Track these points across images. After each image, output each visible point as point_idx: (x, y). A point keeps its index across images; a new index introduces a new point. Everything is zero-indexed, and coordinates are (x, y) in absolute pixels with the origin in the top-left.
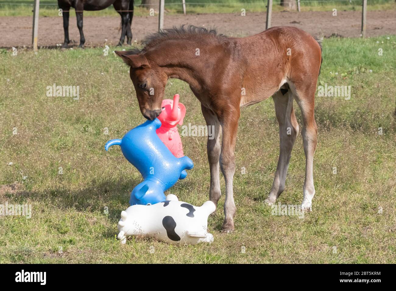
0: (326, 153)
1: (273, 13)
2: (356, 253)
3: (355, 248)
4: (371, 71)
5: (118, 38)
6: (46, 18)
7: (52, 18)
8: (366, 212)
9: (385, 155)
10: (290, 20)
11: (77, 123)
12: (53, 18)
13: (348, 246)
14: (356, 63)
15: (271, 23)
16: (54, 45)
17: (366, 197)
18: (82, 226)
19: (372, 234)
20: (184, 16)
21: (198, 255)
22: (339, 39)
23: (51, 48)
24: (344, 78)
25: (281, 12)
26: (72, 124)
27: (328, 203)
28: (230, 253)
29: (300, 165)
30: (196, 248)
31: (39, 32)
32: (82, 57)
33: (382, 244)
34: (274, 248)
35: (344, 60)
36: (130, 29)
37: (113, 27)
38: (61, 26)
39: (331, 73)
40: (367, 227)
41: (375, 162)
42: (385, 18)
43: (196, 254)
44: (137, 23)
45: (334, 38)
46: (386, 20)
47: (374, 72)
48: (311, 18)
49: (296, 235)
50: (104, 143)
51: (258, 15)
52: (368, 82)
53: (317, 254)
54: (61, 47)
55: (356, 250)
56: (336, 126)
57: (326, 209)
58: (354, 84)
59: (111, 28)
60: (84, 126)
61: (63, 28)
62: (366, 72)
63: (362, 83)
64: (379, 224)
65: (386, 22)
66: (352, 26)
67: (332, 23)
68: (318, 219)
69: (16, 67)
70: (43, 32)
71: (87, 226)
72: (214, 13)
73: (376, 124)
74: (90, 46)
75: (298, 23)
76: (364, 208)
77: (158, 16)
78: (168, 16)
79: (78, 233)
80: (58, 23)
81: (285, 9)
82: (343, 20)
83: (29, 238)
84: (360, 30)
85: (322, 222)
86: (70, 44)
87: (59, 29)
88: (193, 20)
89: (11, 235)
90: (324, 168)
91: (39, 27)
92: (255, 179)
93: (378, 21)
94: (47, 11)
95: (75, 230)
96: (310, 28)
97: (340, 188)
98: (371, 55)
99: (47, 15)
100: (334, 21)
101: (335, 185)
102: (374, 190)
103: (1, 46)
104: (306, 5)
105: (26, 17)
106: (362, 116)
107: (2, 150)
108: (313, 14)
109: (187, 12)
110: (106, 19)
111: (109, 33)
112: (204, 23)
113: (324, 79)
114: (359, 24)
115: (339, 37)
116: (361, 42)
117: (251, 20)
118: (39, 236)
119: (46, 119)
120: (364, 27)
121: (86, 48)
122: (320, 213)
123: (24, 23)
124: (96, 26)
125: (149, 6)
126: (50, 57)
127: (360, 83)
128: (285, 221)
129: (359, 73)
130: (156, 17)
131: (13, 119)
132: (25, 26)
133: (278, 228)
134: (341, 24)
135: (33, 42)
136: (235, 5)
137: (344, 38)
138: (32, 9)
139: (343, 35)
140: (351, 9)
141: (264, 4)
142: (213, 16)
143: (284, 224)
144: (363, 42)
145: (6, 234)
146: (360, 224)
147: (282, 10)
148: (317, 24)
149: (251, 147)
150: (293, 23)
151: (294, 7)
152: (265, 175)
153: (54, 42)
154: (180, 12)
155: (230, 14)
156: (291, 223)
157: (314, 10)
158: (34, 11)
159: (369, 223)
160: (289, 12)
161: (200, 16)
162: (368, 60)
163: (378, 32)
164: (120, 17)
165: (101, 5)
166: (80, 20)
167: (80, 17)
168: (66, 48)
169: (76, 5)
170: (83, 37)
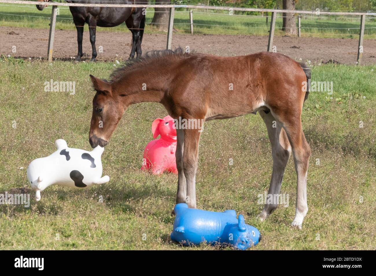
0: (318, 173)
1: (275, 37)
4: (365, 97)
5: (128, 54)
6: (61, 31)
7: (67, 31)
8: (352, 232)
9: (373, 178)
10: (290, 45)
12: (69, 32)
14: (350, 89)
16: (68, 57)
17: (354, 218)
18: (85, 230)
20: (192, 35)
22: (336, 66)
23: (65, 60)
24: (338, 103)
25: (282, 36)
26: (81, 134)
27: (317, 221)
29: (292, 183)
31: (54, 45)
32: (93, 70)
35: (339, 86)
36: (140, 47)
37: (125, 43)
38: (75, 40)
39: (327, 97)
40: (353, 246)
41: (363, 184)
45: (331, 64)
47: (367, 98)
48: (310, 44)
50: (109, 153)
51: (260, 39)
52: (361, 107)
54: (74, 60)
56: (329, 148)
57: (315, 226)
59: (122, 44)
61: (77, 42)
62: (359, 98)
63: (355, 109)
64: (365, 244)
66: (349, 53)
67: (330, 49)
68: (307, 236)
69: (31, 77)
70: (58, 45)
71: (90, 231)
72: (220, 35)
73: (367, 148)
74: (101, 59)
75: (298, 48)
76: (351, 228)
77: (167, 34)
78: (176, 35)
79: (81, 237)
80: (73, 36)
81: (286, 34)
82: (341, 47)
83: (35, 240)
84: (357, 58)
85: (311, 239)
86: (84, 57)
87: (73, 43)
88: (200, 40)
89: (18, 236)
90: (316, 188)
91: (55, 39)
92: (249, 195)
93: (374, 50)
94: (63, 25)
95: (78, 234)
96: (308, 54)
97: (329, 208)
98: (365, 82)
99: (63, 29)
100: (332, 48)
101: (325, 204)
102: (361, 211)
103: (19, 56)
104: (307, 31)
105: (44, 30)
106: (353, 140)
107: (14, 154)
108: (312, 40)
109: (194, 33)
110: (118, 35)
111: (120, 48)
112: (209, 43)
113: (320, 103)
114: (356, 51)
115: (336, 63)
116: (356, 69)
117: (254, 43)
118: (44, 238)
119: (57, 127)
120: (360, 55)
121: (98, 61)
122: (309, 230)
123: (41, 35)
124: (108, 41)
125: (159, 24)
126: (64, 69)
127: (353, 108)
128: (276, 236)
129: (353, 98)
130: (164, 35)
131: (26, 126)
132: (42, 38)
133: (269, 242)
134: (338, 51)
135: (48, 53)
136: (239, 28)
137: (341, 65)
138: (49, 22)
139: (339, 61)
140: (349, 37)
141: (267, 28)
142: (218, 38)
143: (274, 239)
144: (359, 69)
145: (14, 234)
146: (347, 243)
147: (284, 35)
148: (316, 50)
149: (247, 164)
150: (293, 47)
151: (295, 33)
152: (259, 192)
153: (68, 54)
154: (188, 31)
155: (234, 36)
156: (281, 238)
157: (314, 37)
158: (51, 25)
159: (355, 243)
160: (290, 37)
161: (206, 36)
162: (362, 87)
163: (373, 60)
164: (132, 34)
165: (113, 22)
166: (93, 35)
167: (93, 32)
168: (79, 60)
169: (90, 21)
170: (96, 51)
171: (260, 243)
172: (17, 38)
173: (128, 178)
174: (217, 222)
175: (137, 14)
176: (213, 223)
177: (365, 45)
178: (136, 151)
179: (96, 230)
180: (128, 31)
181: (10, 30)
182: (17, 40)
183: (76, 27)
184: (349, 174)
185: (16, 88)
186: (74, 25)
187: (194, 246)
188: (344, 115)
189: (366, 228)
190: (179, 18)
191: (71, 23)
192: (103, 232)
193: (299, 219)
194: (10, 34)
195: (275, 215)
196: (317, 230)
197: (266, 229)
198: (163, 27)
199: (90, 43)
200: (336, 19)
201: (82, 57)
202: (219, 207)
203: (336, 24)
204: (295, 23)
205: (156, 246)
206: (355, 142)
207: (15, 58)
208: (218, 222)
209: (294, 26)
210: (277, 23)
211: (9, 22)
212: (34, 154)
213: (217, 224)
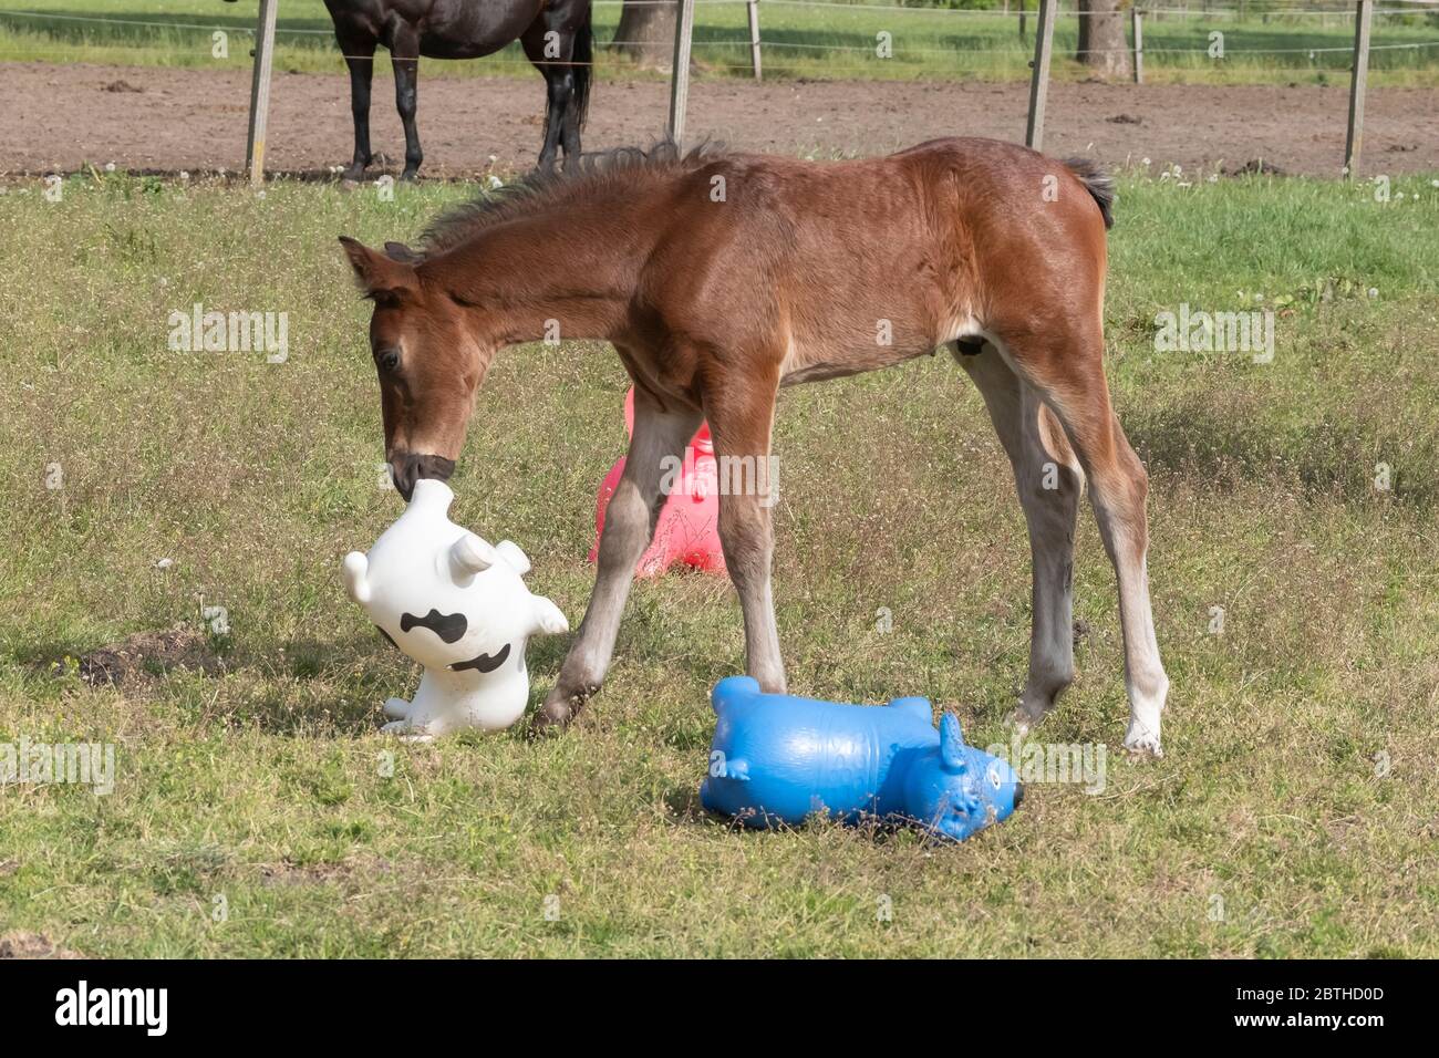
0: (1216, 562)
1: (1052, 85)
2: (1308, 905)
3: (1306, 887)
4: (1374, 291)
5: (533, 153)
6: (293, 76)
7: (314, 77)
8: (1344, 766)
9: (1415, 578)
10: (1108, 113)
12: (320, 79)
13: (1281, 880)
14: (1324, 262)
16: (320, 168)
17: (1346, 716)
18: (396, 780)
19: (1364, 842)
20: (756, 84)
21: (779, 892)
22: (1270, 182)
23: (307, 177)
24: (1283, 314)
25: (1079, 82)
27: (1219, 732)
28: (887, 889)
30: (772, 869)
31: (269, 125)
32: (411, 214)
33: (1396, 879)
34: (1034, 875)
35: (1284, 252)
37: (517, 116)
38: (344, 107)
39: (1240, 293)
40: (1348, 817)
41: (1379, 599)
42: (1425, 115)
43: (772, 888)
44: (599, 104)
45: (1252, 175)
46: (1430, 123)
47: (1383, 296)
48: (1176, 106)
49: (1108, 837)
50: (474, 504)
51: (1001, 92)
52: (1364, 327)
53: (1176, 901)
54: (342, 176)
55: (1310, 895)
56: (1253, 474)
57: (1211, 750)
58: (1315, 334)
59: (510, 119)
61: (350, 114)
62: (1356, 293)
63: (1344, 333)
64: (1388, 809)
65: (1428, 129)
66: (1315, 138)
67: (1247, 125)
68: (1184, 784)
69: (192, 238)
70: (282, 125)
71: (412, 782)
72: (855, 80)
73: (1387, 471)
74: (437, 175)
75: (1136, 122)
76: (1340, 755)
77: (669, 82)
78: (701, 84)
79: (382, 804)
80: (334, 94)
81: (1092, 73)
82: (1286, 115)
83: (217, 815)
84: (1343, 154)
85: (1197, 796)
87: (337, 117)
88: (787, 100)
89: (157, 803)
91: (273, 105)
92: (976, 643)
93: (1403, 124)
94: (300, 54)
95: (372, 792)
96: (1172, 141)
97: (1259, 685)
98: (1375, 239)
99: (299, 69)
100: (1254, 119)
101: (1244, 672)
102: (1371, 693)
103: (144, 167)
104: (1163, 61)
105: (231, 72)
106: (1339, 443)
107: (136, 515)
108: (1184, 93)
109: (766, 74)
110: (495, 88)
111: (504, 134)
112: (819, 111)
114: (1339, 131)
115: (1269, 173)
116: (1342, 191)
117: (979, 108)
118: (249, 809)
119: (286, 417)
120: (1354, 144)
121: (426, 182)
122: (1189, 764)
123: (221, 91)
124: (460, 110)
125: (640, 48)
126: (306, 209)
127: (1336, 332)
128: (1073, 789)
129: (1334, 296)
130: (660, 85)
131: (177, 413)
132: (225, 101)
133: (1048, 811)
134: (1277, 132)
135: (250, 155)
136: (924, 56)
137: (1288, 179)
138: (251, 46)
139: (1282, 167)
140: (1314, 81)
141: (1022, 54)
142: (851, 90)
143: (1069, 798)
144: (1351, 193)
145: (142, 798)
146: (1325, 805)
147: (1083, 78)
148: (1199, 128)
149: (966, 535)
150: (1116, 120)
151: (1123, 69)
152: (1010, 632)
153: (320, 157)
154: (743, 71)
155: (907, 83)
157: (1189, 82)
158: (256, 54)
159: (1356, 804)
160: (1105, 84)
161: (809, 86)
162: (1365, 255)
163: (1400, 160)
164: (544, 82)
165: (479, 39)
166: (407, 89)
167: (408, 79)
168: (359, 179)
169: (394, 39)
170: (417, 145)
171: (1019, 814)
172: (135, 105)
174: (864, 741)
175: (561, 12)
176: (849, 743)
177: (1371, 108)
178: (568, 494)
179: (435, 777)
180: (531, 72)
181: (110, 75)
182: (138, 112)
183: (348, 61)
184: (1327, 563)
185: (138, 278)
186: (339, 55)
187: (784, 829)
188: (1303, 355)
189: (1390, 754)
190: (711, 24)
191: (329, 48)
192: (460, 784)
194: (111, 89)
195: (1069, 711)
196: (1219, 761)
198: (656, 58)
199: (397, 117)
200: (1265, 19)
201: (370, 169)
202: (869, 688)
203: (1266, 35)
204: (1121, 34)
205: (651, 830)
206: (1347, 451)
207: (132, 173)
208: (868, 742)
209: (1117, 45)
210: (1060, 37)
211: (106, 50)
212: (208, 512)
213: (864, 749)
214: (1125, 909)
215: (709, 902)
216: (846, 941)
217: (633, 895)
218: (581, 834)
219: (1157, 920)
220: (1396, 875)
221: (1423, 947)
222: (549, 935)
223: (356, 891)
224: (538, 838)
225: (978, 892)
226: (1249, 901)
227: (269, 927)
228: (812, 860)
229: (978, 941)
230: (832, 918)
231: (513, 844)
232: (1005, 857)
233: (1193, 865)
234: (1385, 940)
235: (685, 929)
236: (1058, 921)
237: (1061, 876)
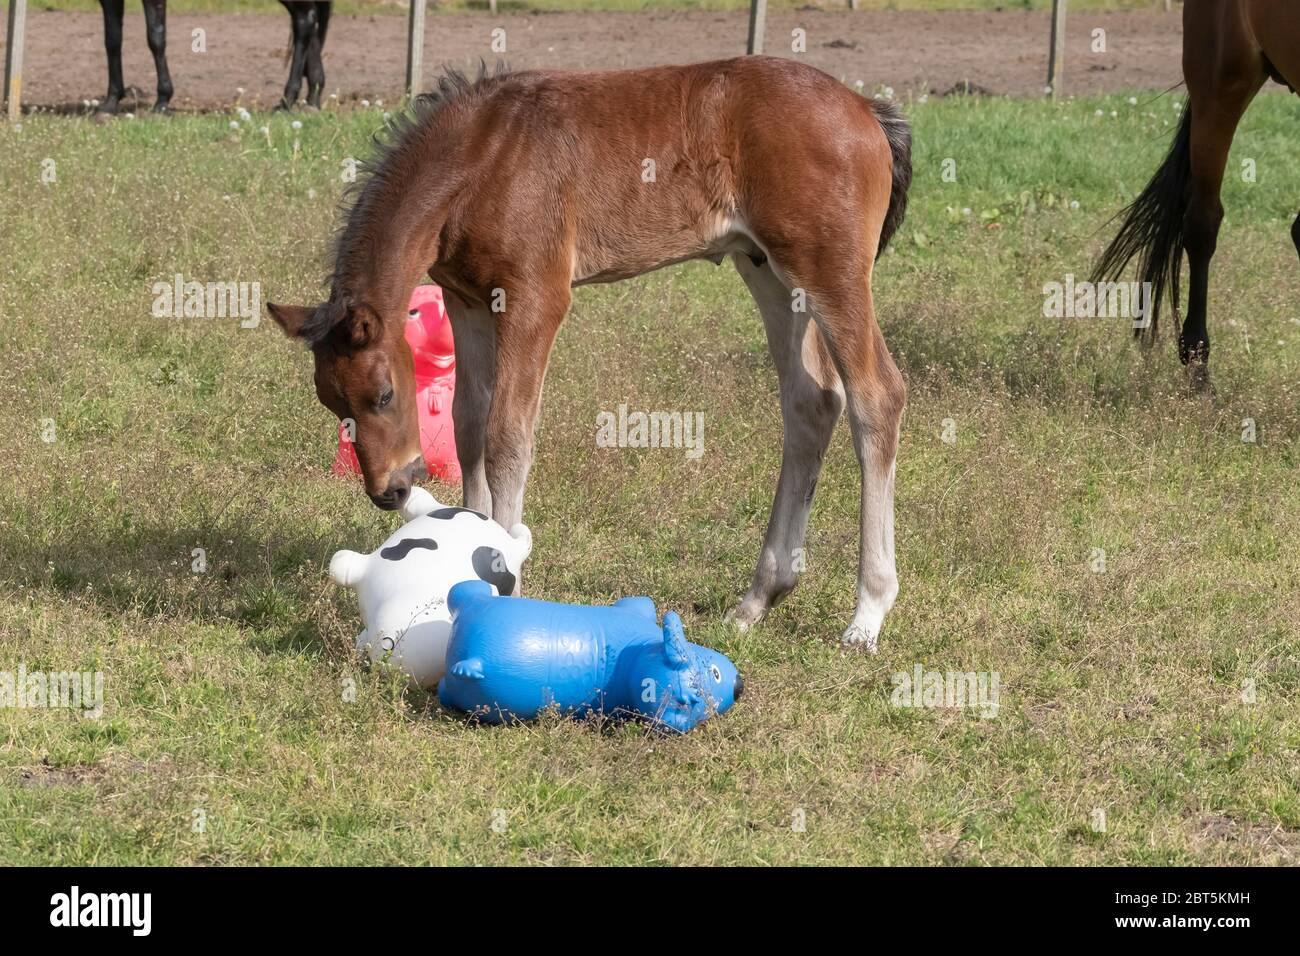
0: (927, 464)
1: (770, 13)
2: (1011, 787)
3: (1010, 769)
4: (1076, 204)
5: (280, 85)
6: (50, 14)
7: (69, 14)
8: (1046, 655)
9: (1111, 475)
10: (824, 38)
11: (142, 356)
12: (75, 15)
13: (987, 763)
14: (1027, 177)
15: (764, 44)
16: (75, 101)
17: (1048, 607)
18: (148, 684)
19: (1064, 727)
20: (491, 16)
21: (512, 783)
22: (977, 102)
23: (65, 110)
24: (989, 227)
25: (797, 9)
26: (127, 358)
27: (929, 625)
28: (615, 779)
29: (842, 500)
30: (506, 762)
31: (26, 60)
32: (163, 144)
33: (1093, 760)
34: (754, 763)
35: (990, 169)
36: (318, 59)
37: (265, 49)
38: (97, 43)
39: (950, 209)
40: (1050, 703)
41: (1079, 494)
42: (1123, 35)
43: (506, 779)
44: (339, 37)
45: (961, 96)
46: (1129, 43)
47: (1083, 208)
48: (890, 30)
49: (824, 727)
50: (224, 420)
51: (723, 20)
52: (1065, 238)
53: (887, 785)
54: (97, 110)
55: (1012, 777)
56: (960, 380)
57: (921, 642)
58: (1020, 246)
59: (258, 53)
60: (164, 365)
61: (103, 50)
62: (1059, 206)
63: (1047, 244)
64: (1088, 694)
65: (1127, 49)
66: (1021, 59)
67: (956, 48)
70: (39, 60)
71: (165, 685)
72: (586, 11)
73: (1087, 374)
74: (188, 107)
75: (851, 47)
76: (1042, 644)
77: (408, 15)
78: (438, 17)
79: (136, 708)
80: (88, 30)
81: (810, 1)
82: (992, 38)
84: (1046, 74)
86: (126, 101)
87: (91, 53)
88: (519, 30)
90: (919, 514)
91: (29, 42)
92: (699, 544)
95: (126, 695)
96: (885, 65)
98: (1076, 155)
99: (55, 6)
100: (963, 42)
101: (952, 567)
102: (1071, 586)
106: (1041, 348)
108: (896, 17)
109: (500, 7)
110: (243, 23)
111: (251, 67)
112: (551, 41)
113: (927, 228)
114: (1042, 52)
115: (976, 93)
116: (1045, 110)
117: (703, 35)
119: (44, 340)
120: (1056, 65)
121: (176, 113)
122: (900, 656)
126: (62, 142)
127: (1039, 244)
128: (792, 681)
129: (1037, 209)
130: (401, 19)
133: (768, 702)
134: (985, 54)
135: (6, 90)
139: (989, 87)
140: (1019, 6)
142: (582, 20)
143: (787, 689)
144: (1053, 112)
146: (1027, 692)
147: (801, 5)
148: (911, 51)
150: (833, 45)
152: (731, 532)
153: (76, 91)
154: (479, 3)
155: (635, 13)
156: (811, 685)
159: (1056, 690)
160: (822, 10)
161: (541, 17)
162: (1067, 170)
163: (1100, 79)
164: (288, 17)
166: (157, 26)
167: (158, 16)
168: (114, 112)
170: (168, 78)
171: (739, 706)
173: (291, 501)
174: (592, 638)
176: (578, 642)
178: (313, 409)
179: (186, 681)
180: (276, 7)
184: (1030, 463)
187: (517, 724)
188: (1008, 267)
189: (1090, 642)
192: (210, 686)
193: (869, 620)
195: (787, 607)
196: (928, 653)
197: (759, 656)
199: (148, 53)
201: (124, 101)
202: (594, 588)
205: (391, 727)
206: (1048, 356)
208: (595, 640)
213: (592, 647)
214: (839, 794)
215: (447, 794)
216: (576, 828)
217: (375, 789)
218: (325, 732)
219: (869, 803)
220: (1093, 755)
221: (1119, 824)
222: (295, 828)
223: (111, 791)
224: (285, 736)
225: (700, 780)
226: (956, 784)
227: (28, 827)
228: (545, 753)
229: (700, 827)
230: (563, 807)
231: (261, 742)
232: (727, 746)
233: (904, 751)
234: (1083, 817)
235: (424, 820)
236: (777, 806)
237: (779, 765)
